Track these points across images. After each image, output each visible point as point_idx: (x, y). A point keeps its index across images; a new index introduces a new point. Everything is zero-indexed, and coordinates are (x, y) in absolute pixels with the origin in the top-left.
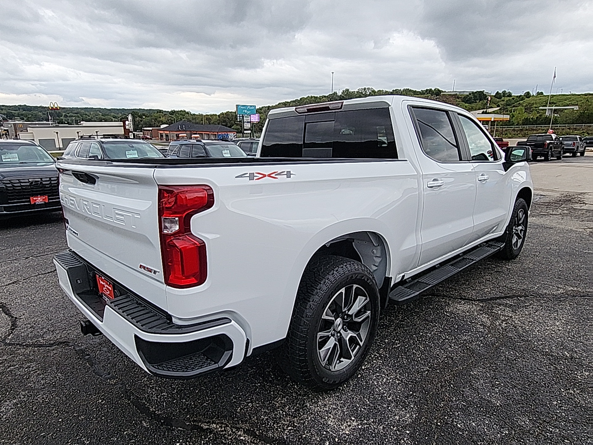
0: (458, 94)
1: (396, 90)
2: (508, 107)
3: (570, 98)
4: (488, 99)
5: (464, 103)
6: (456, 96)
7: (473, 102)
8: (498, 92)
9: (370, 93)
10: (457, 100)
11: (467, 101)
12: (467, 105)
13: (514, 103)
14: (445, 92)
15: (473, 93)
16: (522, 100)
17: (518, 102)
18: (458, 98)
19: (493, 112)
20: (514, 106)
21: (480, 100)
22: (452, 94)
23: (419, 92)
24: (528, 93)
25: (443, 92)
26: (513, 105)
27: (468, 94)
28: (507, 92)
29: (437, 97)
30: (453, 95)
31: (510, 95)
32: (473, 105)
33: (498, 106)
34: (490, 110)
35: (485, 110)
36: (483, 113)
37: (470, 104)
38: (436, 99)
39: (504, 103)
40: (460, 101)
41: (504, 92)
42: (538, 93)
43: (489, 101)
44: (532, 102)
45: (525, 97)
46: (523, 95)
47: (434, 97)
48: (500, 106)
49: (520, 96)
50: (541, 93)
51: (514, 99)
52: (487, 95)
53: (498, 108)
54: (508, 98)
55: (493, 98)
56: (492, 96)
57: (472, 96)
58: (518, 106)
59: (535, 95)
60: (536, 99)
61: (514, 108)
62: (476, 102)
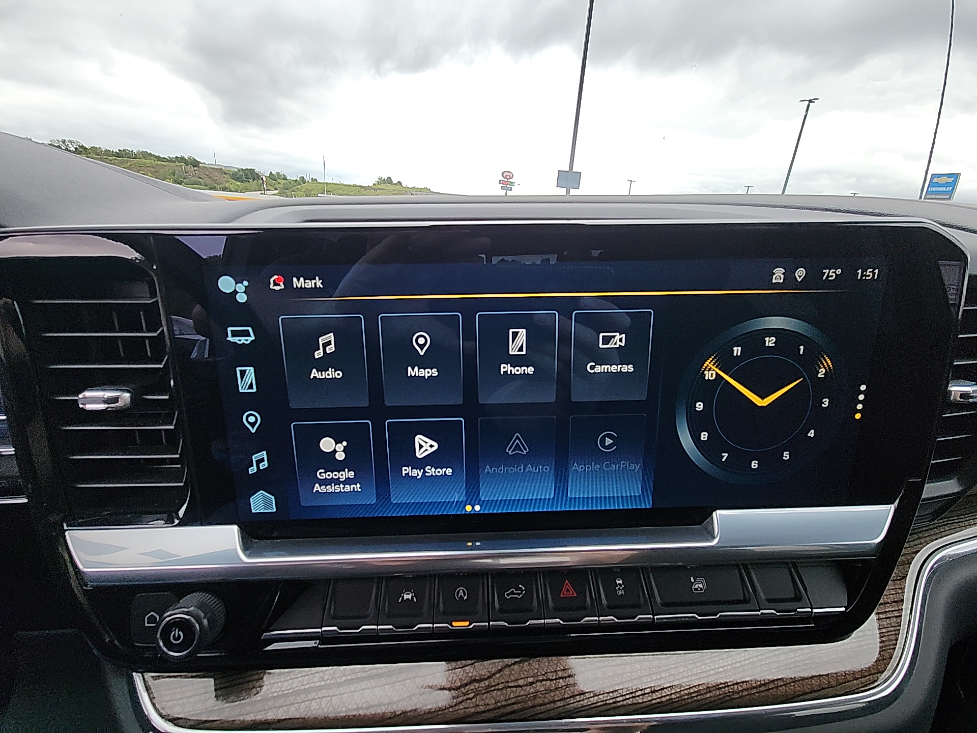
0: (223, 168)
1: (124, 150)
2: (287, 191)
3: (343, 188)
4: (262, 179)
5: (234, 181)
6: (223, 172)
7: (246, 181)
8: (271, 173)
9: (76, 149)
10: (225, 176)
11: (237, 178)
12: (239, 183)
13: (291, 188)
14: (204, 163)
15: (242, 169)
16: (299, 185)
17: (295, 186)
18: (225, 173)
19: (273, 195)
20: (293, 191)
21: (254, 180)
22: (216, 167)
23: (165, 158)
24: (303, 177)
25: (202, 163)
26: (291, 189)
27: (237, 170)
28: (281, 174)
29: (195, 168)
30: (217, 169)
31: (285, 179)
32: (247, 184)
33: (276, 189)
34: (267, 192)
35: (263, 192)
36: (262, 194)
37: (242, 182)
38: (195, 171)
39: (281, 186)
40: (229, 177)
41: (278, 173)
42: (312, 179)
43: (264, 182)
44: (309, 188)
45: (301, 182)
46: (298, 179)
47: (190, 168)
48: (278, 189)
49: (296, 180)
50: (316, 180)
51: (290, 183)
52: (260, 174)
53: (277, 192)
54: (284, 181)
55: (268, 179)
56: (266, 177)
57: (241, 173)
58: (298, 191)
59: (310, 181)
60: (312, 185)
61: (293, 193)
62: (249, 182)
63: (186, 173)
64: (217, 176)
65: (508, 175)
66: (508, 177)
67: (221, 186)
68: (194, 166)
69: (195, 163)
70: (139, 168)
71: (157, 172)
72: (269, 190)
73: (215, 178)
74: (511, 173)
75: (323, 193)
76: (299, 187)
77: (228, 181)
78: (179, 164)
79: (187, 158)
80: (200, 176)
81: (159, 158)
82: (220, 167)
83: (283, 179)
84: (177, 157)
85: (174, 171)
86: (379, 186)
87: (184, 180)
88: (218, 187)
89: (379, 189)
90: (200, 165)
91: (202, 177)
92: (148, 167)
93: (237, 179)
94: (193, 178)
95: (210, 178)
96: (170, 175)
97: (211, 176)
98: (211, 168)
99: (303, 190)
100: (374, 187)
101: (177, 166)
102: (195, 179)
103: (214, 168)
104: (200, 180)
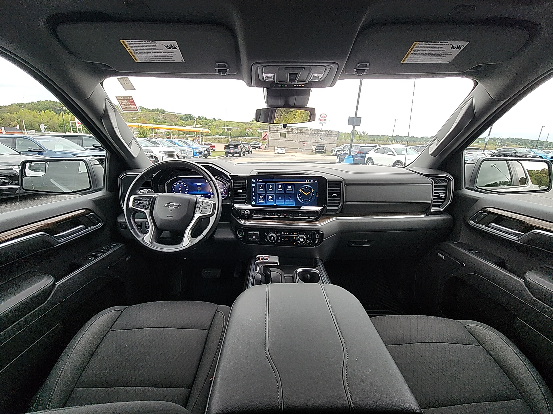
0: (176, 114)
2: (206, 125)
3: (234, 123)
4: (195, 120)
5: (181, 120)
8: (199, 116)
10: (177, 118)
12: (183, 122)
14: (168, 112)
15: (185, 115)
16: (212, 122)
17: (210, 123)
18: (177, 117)
19: (199, 127)
20: (209, 125)
21: (190, 120)
22: (173, 114)
23: (150, 110)
24: (214, 118)
25: (167, 112)
26: (208, 124)
27: (183, 115)
28: (204, 117)
29: (164, 115)
30: (174, 115)
31: (206, 119)
32: (187, 122)
33: (201, 124)
34: (197, 126)
35: (194, 126)
36: (194, 127)
37: (185, 121)
38: (163, 116)
39: (203, 123)
40: (179, 119)
41: (202, 116)
42: (219, 119)
43: (196, 121)
44: (217, 124)
45: (213, 121)
46: (212, 119)
47: (161, 114)
48: (202, 124)
49: (211, 120)
50: (221, 119)
51: (208, 121)
52: (194, 117)
53: (201, 126)
54: (205, 120)
55: (197, 119)
56: (196, 118)
57: (185, 116)
58: (211, 125)
59: (218, 120)
60: (219, 122)
61: (209, 126)
62: (188, 121)
63: (159, 117)
64: (173, 118)
65: (323, 116)
66: (324, 117)
67: (175, 123)
68: (163, 113)
69: (164, 112)
70: (138, 115)
71: (146, 117)
72: (197, 125)
73: (172, 119)
74: (325, 114)
75: (224, 126)
76: (212, 123)
77: (178, 121)
78: (156, 113)
79: (160, 110)
80: (165, 118)
81: (147, 110)
82: (175, 114)
83: (205, 119)
84: (155, 109)
85: (154, 116)
86: (253, 122)
87: (158, 120)
88: (173, 123)
89: (253, 124)
90: (166, 113)
91: (166, 119)
92: (142, 114)
93: (183, 120)
94: (162, 119)
95: (170, 119)
96: (152, 118)
97: (171, 118)
98: (171, 114)
99: (214, 125)
100: (250, 123)
101: (155, 113)
102: (163, 120)
103: (172, 114)
104: (165, 120)
